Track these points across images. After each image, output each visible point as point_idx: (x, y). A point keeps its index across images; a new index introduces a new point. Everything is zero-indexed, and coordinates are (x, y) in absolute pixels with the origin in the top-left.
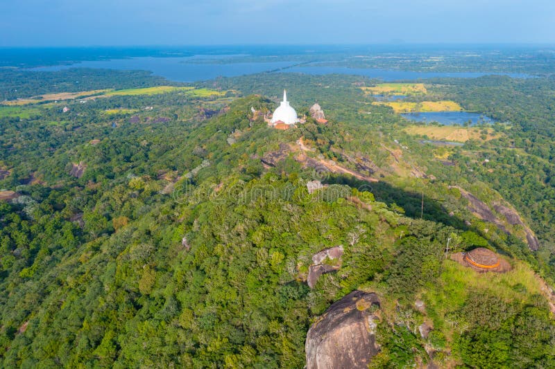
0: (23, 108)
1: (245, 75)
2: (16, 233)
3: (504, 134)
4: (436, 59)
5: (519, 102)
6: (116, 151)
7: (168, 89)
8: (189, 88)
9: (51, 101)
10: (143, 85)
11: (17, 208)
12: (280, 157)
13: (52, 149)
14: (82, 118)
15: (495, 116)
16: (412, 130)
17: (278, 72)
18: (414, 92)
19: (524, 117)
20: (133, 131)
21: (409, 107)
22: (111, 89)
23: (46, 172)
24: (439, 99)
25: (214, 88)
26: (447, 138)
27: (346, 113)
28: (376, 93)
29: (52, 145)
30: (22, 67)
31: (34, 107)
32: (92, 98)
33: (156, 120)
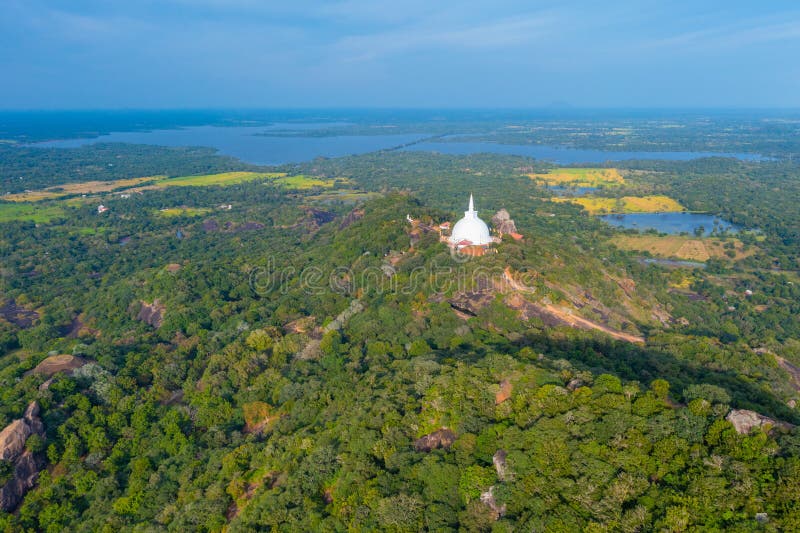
0: (36, 205)
1: (354, 156)
2: (89, 428)
3: (757, 249)
4: (624, 132)
5: (766, 199)
6: (207, 282)
7: (248, 176)
8: (278, 175)
9: (77, 195)
10: (208, 170)
11: (82, 385)
12: (482, 300)
13: (94, 273)
14: (130, 222)
15: (736, 219)
16: (624, 243)
17: (402, 150)
18: (607, 182)
19: (779, 222)
20: (213, 245)
21: (608, 205)
22: (162, 177)
23: (99, 314)
24: (646, 193)
25: (314, 175)
26: (678, 255)
27: (519, 214)
28: (553, 184)
29: (95, 268)
30: (23, 141)
31: (52, 205)
32: (137, 190)
33: (242, 226)
